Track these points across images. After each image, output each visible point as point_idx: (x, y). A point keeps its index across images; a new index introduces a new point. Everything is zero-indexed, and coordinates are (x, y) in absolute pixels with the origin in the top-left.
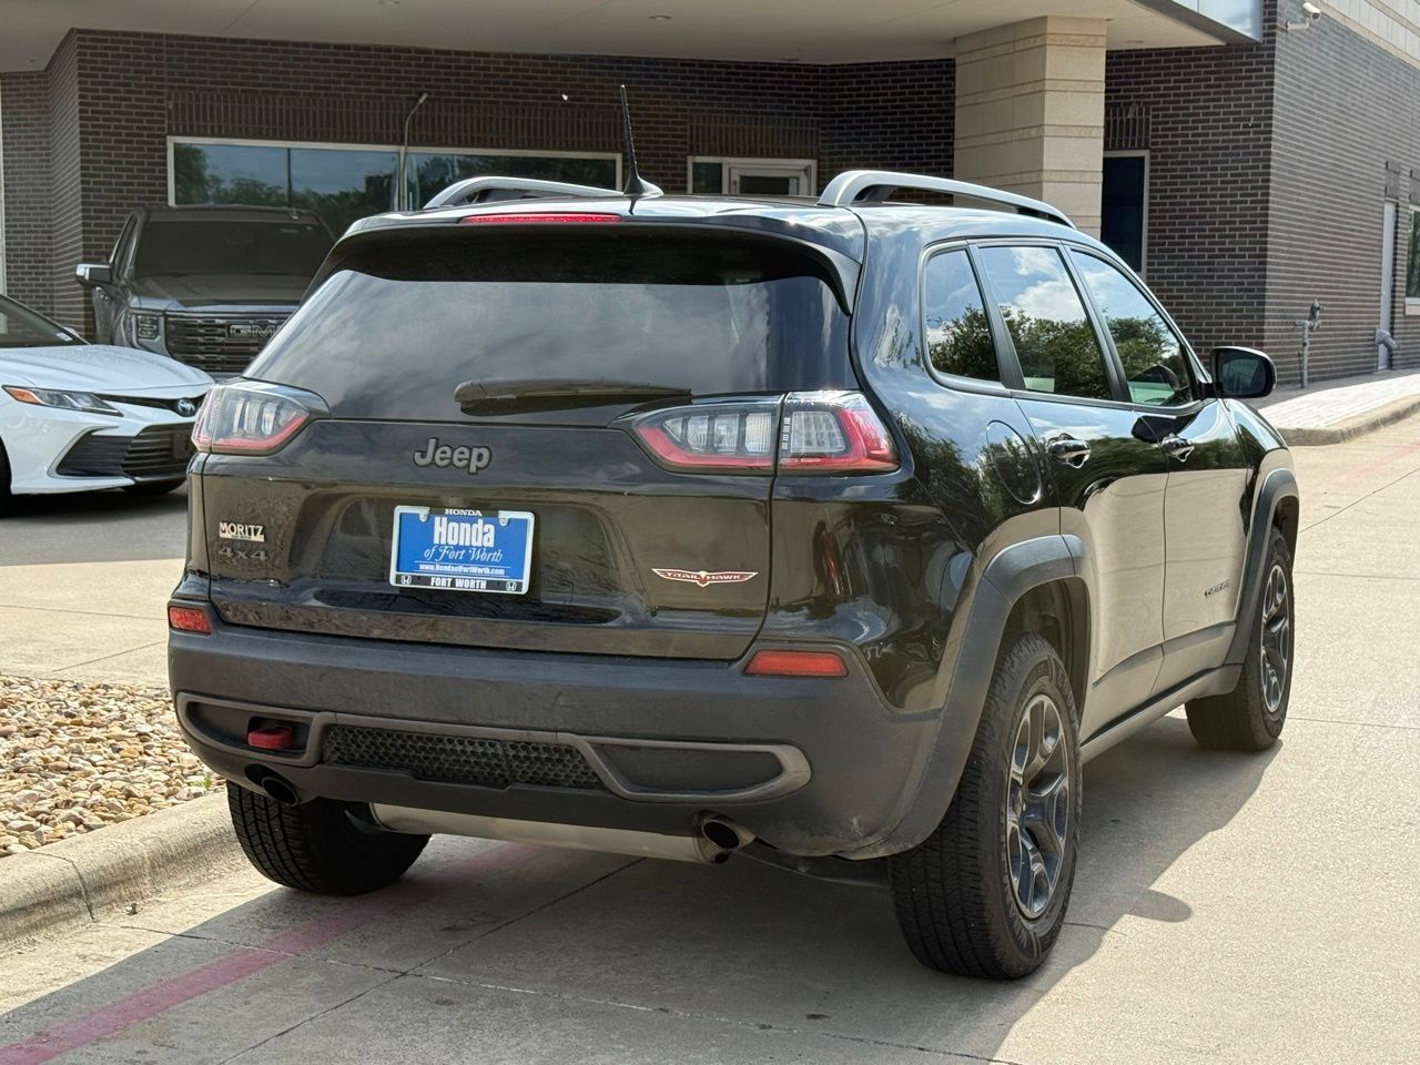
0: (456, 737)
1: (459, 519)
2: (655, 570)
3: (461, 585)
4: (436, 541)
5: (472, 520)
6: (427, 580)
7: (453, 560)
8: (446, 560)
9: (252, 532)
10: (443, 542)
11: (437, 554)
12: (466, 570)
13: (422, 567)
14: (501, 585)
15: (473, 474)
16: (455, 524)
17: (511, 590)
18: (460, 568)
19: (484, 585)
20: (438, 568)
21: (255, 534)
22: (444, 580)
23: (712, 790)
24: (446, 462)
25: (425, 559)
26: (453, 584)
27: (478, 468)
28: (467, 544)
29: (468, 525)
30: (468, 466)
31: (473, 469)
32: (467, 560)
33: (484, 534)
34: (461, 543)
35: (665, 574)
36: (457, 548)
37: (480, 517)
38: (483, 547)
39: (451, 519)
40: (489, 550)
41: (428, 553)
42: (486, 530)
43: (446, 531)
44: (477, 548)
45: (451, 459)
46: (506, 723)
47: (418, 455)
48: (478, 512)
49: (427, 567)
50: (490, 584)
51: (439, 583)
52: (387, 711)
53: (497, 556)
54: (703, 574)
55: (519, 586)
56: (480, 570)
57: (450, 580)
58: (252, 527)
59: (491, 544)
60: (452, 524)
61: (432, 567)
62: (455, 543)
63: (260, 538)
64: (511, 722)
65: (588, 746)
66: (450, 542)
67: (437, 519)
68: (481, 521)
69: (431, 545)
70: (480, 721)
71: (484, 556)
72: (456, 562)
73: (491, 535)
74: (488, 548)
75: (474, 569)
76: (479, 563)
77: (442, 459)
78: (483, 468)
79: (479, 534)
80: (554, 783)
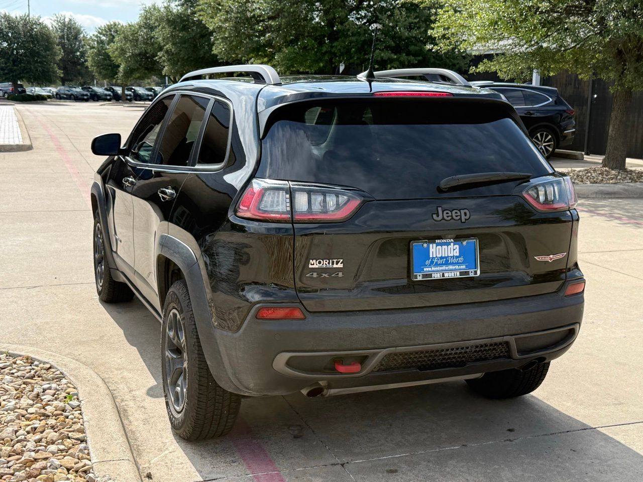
1: (441, 244)
2: (536, 257)
3: (447, 275)
4: (431, 256)
5: (448, 244)
6: (430, 276)
7: (440, 264)
8: (437, 265)
10: (434, 256)
11: (432, 262)
12: (447, 268)
13: (425, 269)
14: (467, 273)
16: (440, 247)
17: (472, 275)
18: (444, 268)
19: (458, 274)
20: (433, 269)
21: (337, 264)
24: (450, 218)
25: (426, 266)
26: (443, 275)
28: (446, 256)
29: (446, 247)
30: (461, 219)
31: (463, 220)
32: (447, 263)
33: (454, 250)
34: (443, 256)
35: (539, 258)
36: (442, 258)
37: (452, 242)
38: (454, 256)
39: (438, 245)
40: (457, 257)
41: (428, 262)
42: (455, 248)
43: (435, 250)
44: (451, 257)
47: (435, 216)
48: (452, 240)
49: (427, 269)
50: (461, 273)
51: (437, 276)
53: (461, 259)
54: (551, 256)
55: (476, 273)
56: (454, 267)
57: (441, 274)
58: (335, 260)
59: (458, 254)
60: (438, 247)
61: (430, 269)
62: (440, 256)
63: (340, 265)
64: (486, 336)
65: (514, 340)
66: (438, 256)
67: (431, 245)
68: (452, 244)
69: (429, 258)
71: (455, 261)
72: (442, 265)
73: (457, 250)
74: (456, 256)
75: (451, 267)
76: (452, 264)
77: (448, 217)
78: (467, 220)
79: (452, 250)
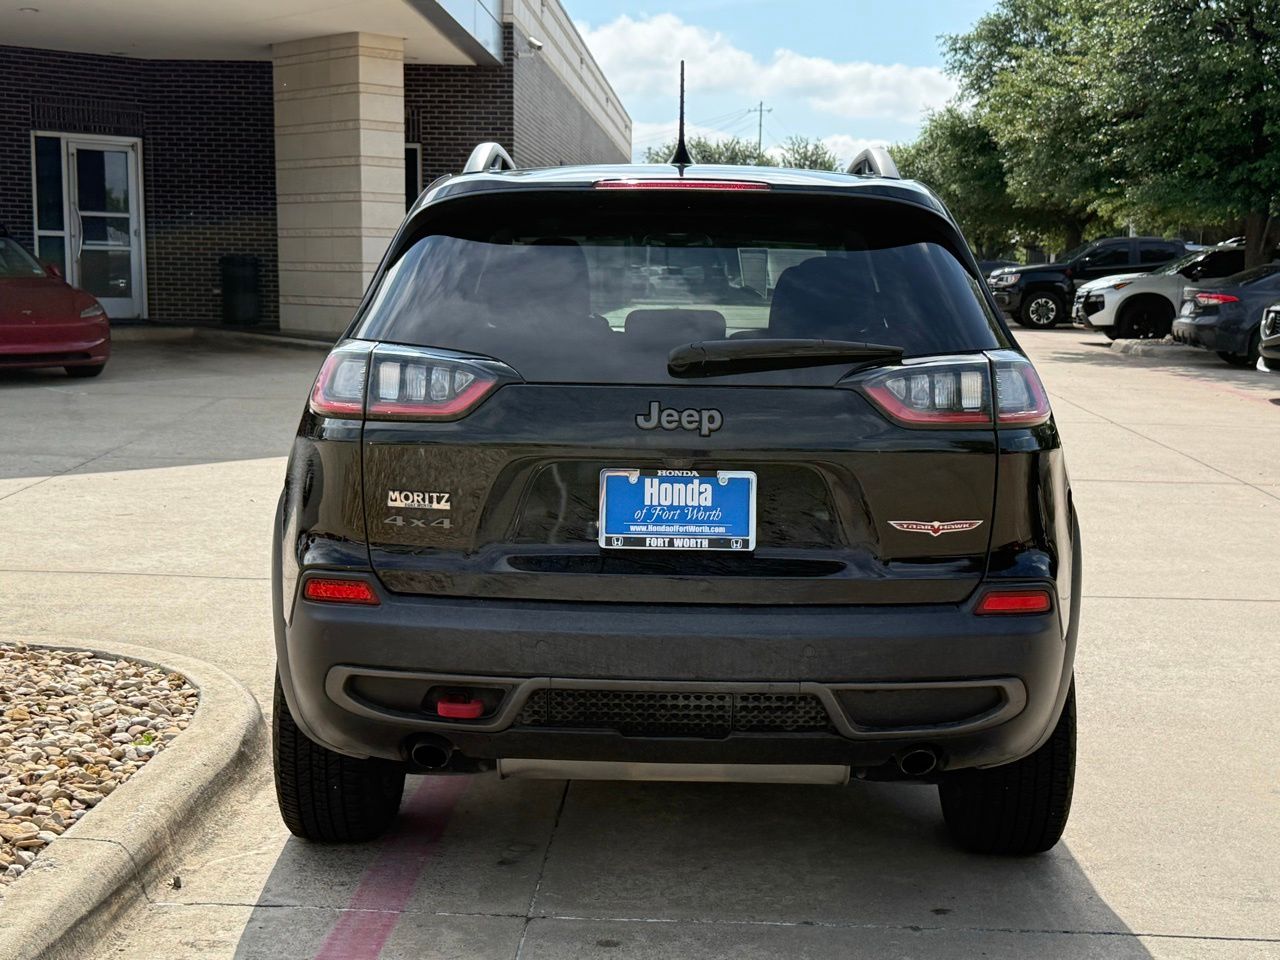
0: (693, 693)
1: (672, 480)
2: (892, 523)
3: (679, 544)
4: (647, 502)
5: (687, 481)
6: (642, 542)
7: (667, 521)
8: (659, 521)
9: (435, 500)
10: (655, 503)
11: (649, 516)
12: (682, 529)
13: (632, 528)
14: (728, 543)
15: (704, 436)
16: (668, 486)
17: (737, 547)
18: (676, 528)
19: (705, 543)
20: (651, 528)
21: (438, 503)
22: (660, 541)
23: (935, 723)
24: (674, 425)
25: (636, 521)
26: (671, 543)
27: (711, 431)
28: (682, 504)
29: (682, 486)
30: (699, 429)
31: (705, 431)
32: (683, 520)
33: (700, 493)
34: (676, 504)
35: (901, 525)
36: (671, 508)
37: (697, 478)
38: (700, 506)
39: (663, 480)
40: (706, 509)
41: (638, 514)
42: (702, 490)
43: (657, 492)
44: (694, 507)
45: (680, 421)
46: (747, 677)
47: (640, 419)
48: (695, 473)
49: (638, 528)
50: (712, 542)
51: (655, 543)
52: (614, 673)
53: (716, 514)
54: (936, 524)
55: (746, 543)
56: (698, 529)
57: (667, 540)
58: (435, 495)
59: (709, 503)
60: (664, 486)
61: (644, 529)
62: (668, 503)
63: (445, 506)
64: (754, 675)
65: (829, 691)
66: (663, 502)
67: (648, 481)
68: (696, 481)
69: (642, 505)
70: (719, 676)
71: (701, 515)
72: (670, 522)
73: (709, 494)
74: (705, 507)
75: (692, 529)
76: (696, 522)
77: (669, 422)
78: (714, 431)
79: (696, 493)
80: (779, 729)
